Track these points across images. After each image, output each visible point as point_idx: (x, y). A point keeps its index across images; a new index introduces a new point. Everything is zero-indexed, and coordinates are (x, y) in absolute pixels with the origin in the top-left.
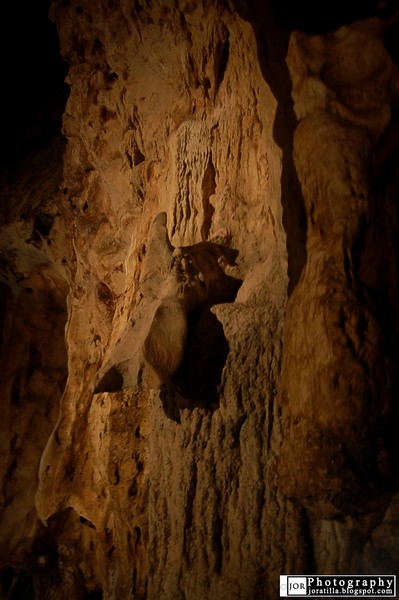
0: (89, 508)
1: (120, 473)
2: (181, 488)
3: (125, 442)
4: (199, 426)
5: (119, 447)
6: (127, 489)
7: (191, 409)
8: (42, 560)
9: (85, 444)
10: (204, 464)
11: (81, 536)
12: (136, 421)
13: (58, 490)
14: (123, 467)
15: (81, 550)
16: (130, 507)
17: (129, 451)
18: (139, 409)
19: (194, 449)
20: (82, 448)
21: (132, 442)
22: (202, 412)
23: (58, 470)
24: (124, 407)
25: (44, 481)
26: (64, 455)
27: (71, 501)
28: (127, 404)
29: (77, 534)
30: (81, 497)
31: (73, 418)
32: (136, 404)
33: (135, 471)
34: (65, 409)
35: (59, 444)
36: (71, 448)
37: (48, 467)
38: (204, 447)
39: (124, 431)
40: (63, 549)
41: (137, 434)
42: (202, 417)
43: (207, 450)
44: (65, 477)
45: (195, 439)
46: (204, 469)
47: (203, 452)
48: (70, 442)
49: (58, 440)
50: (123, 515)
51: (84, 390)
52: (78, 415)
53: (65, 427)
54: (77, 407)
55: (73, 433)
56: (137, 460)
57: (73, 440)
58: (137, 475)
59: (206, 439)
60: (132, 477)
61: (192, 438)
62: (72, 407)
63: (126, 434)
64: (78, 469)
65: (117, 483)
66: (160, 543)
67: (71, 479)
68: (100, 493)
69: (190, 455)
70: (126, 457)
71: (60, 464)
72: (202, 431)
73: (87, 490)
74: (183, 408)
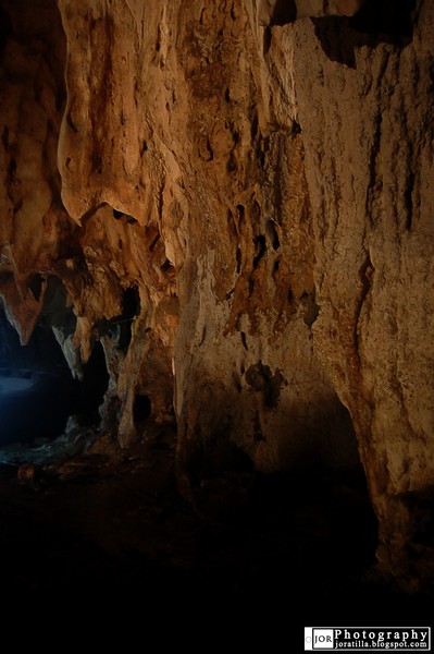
0: (127, 202)
1: (213, 147)
2: (361, 144)
3: (214, 108)
4: (384, 68)
5: (207, 116)
6: (224, 164)
7: (372, 46)
8: (70, 263)
9: (108, 128)
10: (392, 112)
11: (105, 235)
12: (224, 82)
13: (88, 185)
14: (215, 139)
15: (109, 250)
16: (230, 184)
17: (222, 119)
18: (225, 66)
19: (379, 97)
20: (105, 134)
21: (223, 107)
22: (389, 48)
23: (82, 162)
24: (205, 64)
25: (67, 176)
26: (86, 143)
27: (104, 195)
28: (208, 61)
29: (101, 234)
30: (116, 190)
31: (86, 96)
32: (220, 60)
33: (231, 143)
34: (73, 85)
35: (76, 131)
36: (93, 135)
37: (69, 160)
38: (392, 93)
39: (211, 95)
40: (89, 251)
41: (227, 98)
42: (388, 55)
43: (395, 97)
44: (93, 170)
45: (379, 84)
46: (393, 119)
47: (389, 100)
48: (91, 127)
49: (72, 127)
50: (222, 193)
51: (94, 58)
52: (93, 92)
53: (78, 109)
54: (89, 81)
55: (91, 116)
56: (231, 130)
57: (93, 123)
58: (234, 148)
59: (394, 82)
60: (228, 151)
61: (375, 84)
62: (82, 82)
63: (214, 99)
64: (105, 159)
65: (212, 159)
66: (330, 206)
67: (100, 171)
68: (137, 184)
69: (374, 104)
70: (218, 127)
71: (83, 155)
72: (388, 74)
73: (121, 182)
74: (360, 46)
